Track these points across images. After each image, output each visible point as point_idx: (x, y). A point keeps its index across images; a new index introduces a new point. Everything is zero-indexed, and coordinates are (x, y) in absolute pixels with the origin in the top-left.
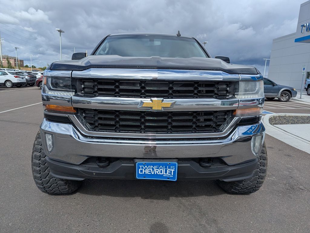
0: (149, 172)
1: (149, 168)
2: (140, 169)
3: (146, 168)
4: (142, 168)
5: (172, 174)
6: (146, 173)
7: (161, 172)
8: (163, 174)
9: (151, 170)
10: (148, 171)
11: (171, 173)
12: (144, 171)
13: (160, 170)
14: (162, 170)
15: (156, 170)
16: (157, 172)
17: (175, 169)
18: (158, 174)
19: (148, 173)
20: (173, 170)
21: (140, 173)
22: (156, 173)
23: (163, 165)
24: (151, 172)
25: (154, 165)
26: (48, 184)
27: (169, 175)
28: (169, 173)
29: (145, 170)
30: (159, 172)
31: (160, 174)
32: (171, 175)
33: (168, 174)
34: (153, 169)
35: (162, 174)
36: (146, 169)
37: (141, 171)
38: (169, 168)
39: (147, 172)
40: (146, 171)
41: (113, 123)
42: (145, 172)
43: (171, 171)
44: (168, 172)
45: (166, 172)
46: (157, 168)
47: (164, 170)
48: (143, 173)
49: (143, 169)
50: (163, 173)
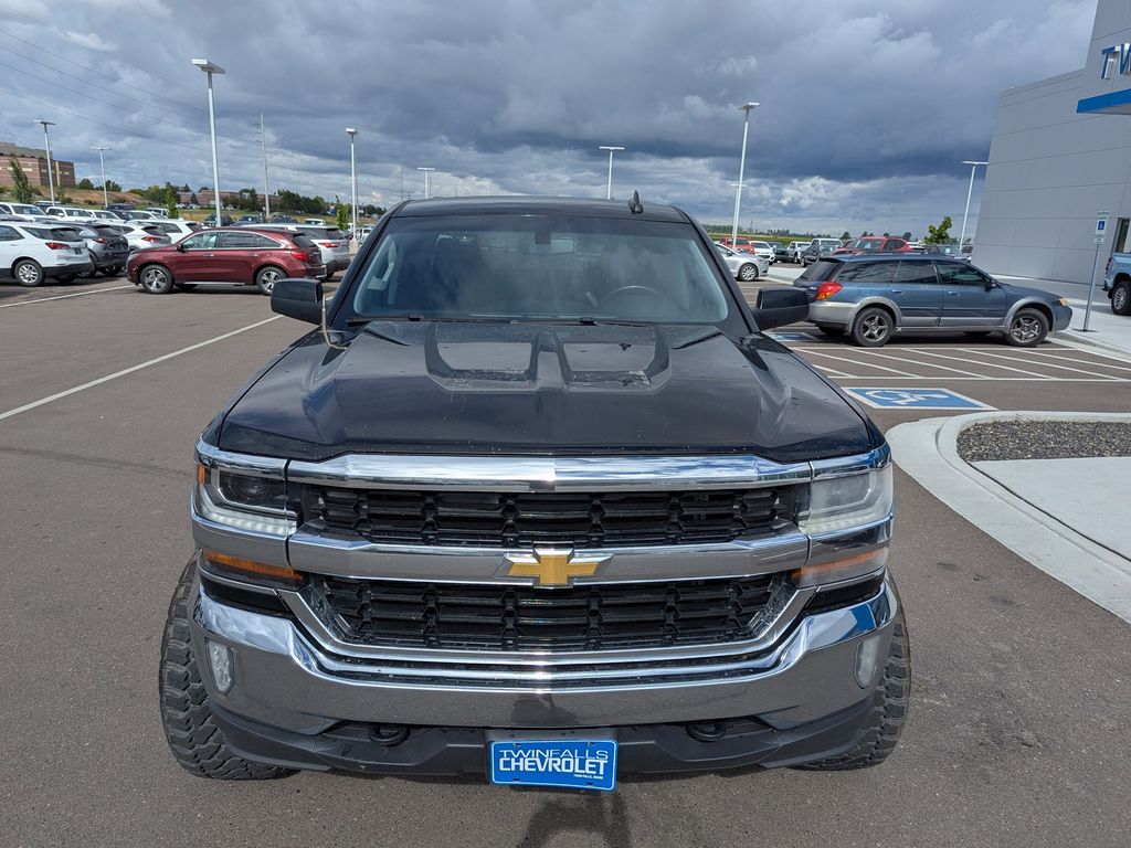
0: (530, 767)
1: (530, 756)
2: (502, 760)
3: (521, 756)
4: (509, 755)
5: (601, 773)
6: (521, 769)
7: (568, 766)
8: (574, 772)
9: (538, 760)
10: (527, 764)
11: (597, 769)
12: (513, 764)
13: (564, 760)
14: (572, 760)
15: (551, 760)
16: (555, 765)
17: (610, 759)
18: (558, 770)
19: (527, 769)
20: (602, 762)
21: (502, 768)
22: (550, 770)
23: (572, 747)
24: (536, 766)
25: (544, 748)
26: (215, 758)
27: (593, 775)
28: (590, 769)
29: (517, 760)
30: (560, 767)
31: (564, 770)
32: (598, 774)
33: (588, 772)
34: (542, 759)
35: (571, 770)
36: (522, 759)
37: (507, 764)
38: (593, 755)
39: (525, 765)
40: (521, 764)
41: (416, 616)
42: (517, 767)
43: (598, 764)
44: (587, 766)
45: (582, 766)
46: (554, 756)
47: (577, 760)
48: (513, 769)
49: (513, 760)
50: (575, 767)
